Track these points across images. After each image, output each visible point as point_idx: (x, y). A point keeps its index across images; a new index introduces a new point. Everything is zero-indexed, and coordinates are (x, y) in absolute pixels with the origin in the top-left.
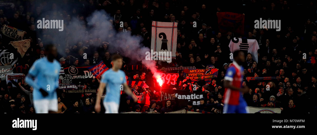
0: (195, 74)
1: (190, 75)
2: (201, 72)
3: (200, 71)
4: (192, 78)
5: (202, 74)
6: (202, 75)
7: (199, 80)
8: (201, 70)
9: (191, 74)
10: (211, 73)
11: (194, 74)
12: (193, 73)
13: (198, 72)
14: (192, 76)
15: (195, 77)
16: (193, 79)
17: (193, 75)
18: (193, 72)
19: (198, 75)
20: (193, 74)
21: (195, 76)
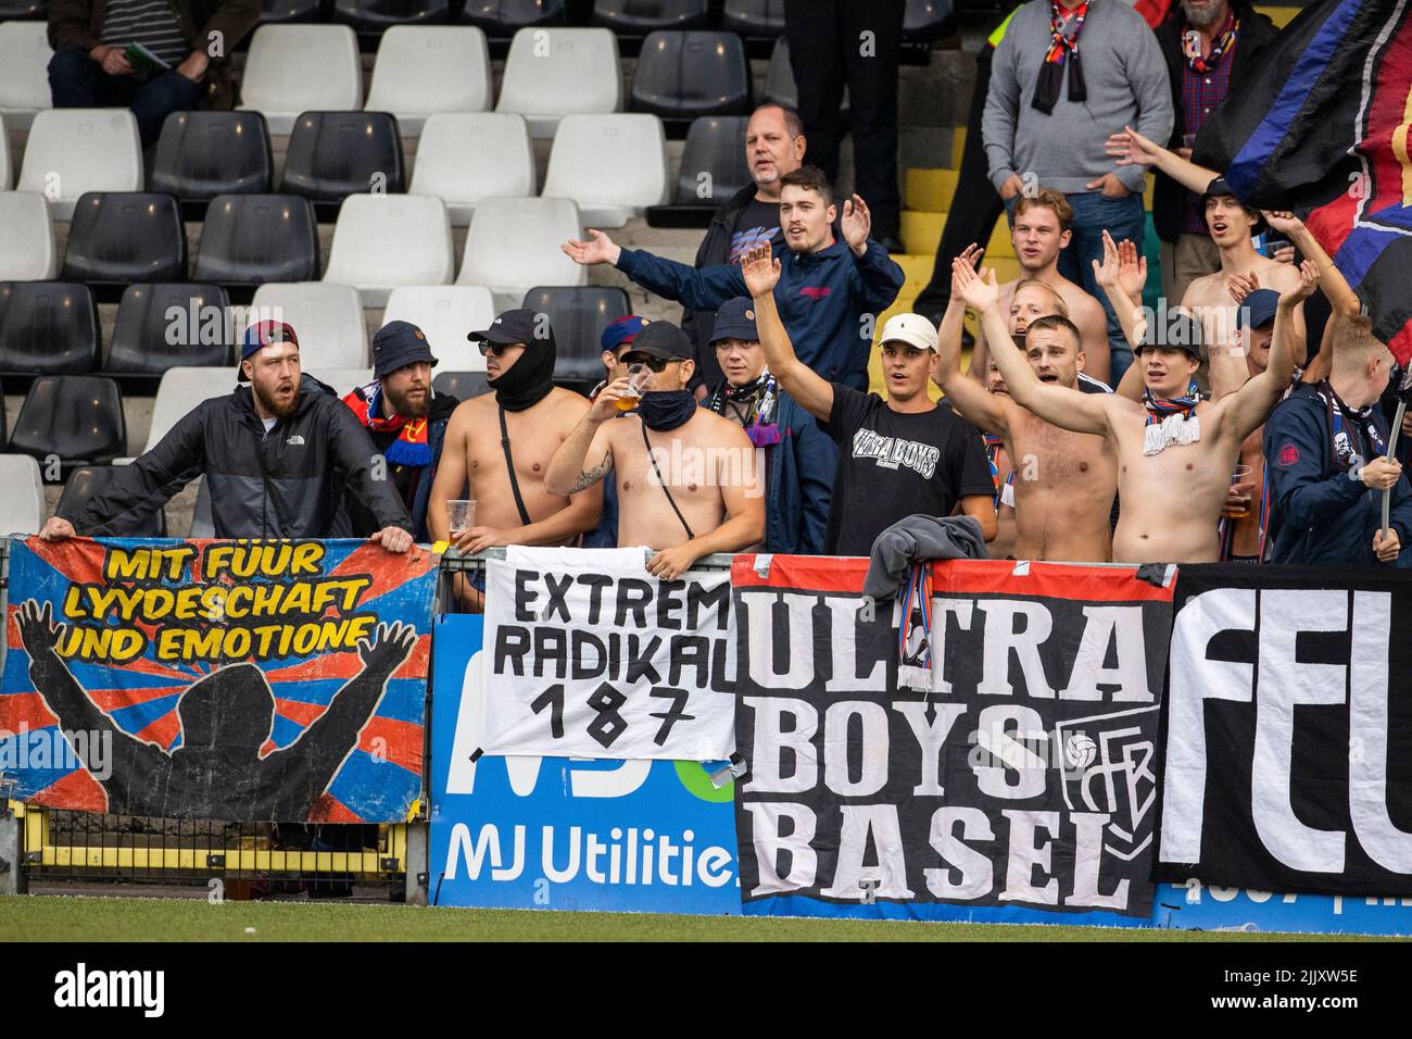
0: (168, 597)
1: (116, 603)
2: (239, 581)
3: (229, 557)
4: (128, 642)
5: (250, 604)
6: (257, 611)
7: (220, 668)
8: (240, 554)
9: (130, 594)
10: (361, 590)
11: (159, 602)
12: (150, 583)
13: (211, 573)
14: (125, 625)
15: (167, 636)
16: (142, 652)
17: (148, 612)
18: (154, 574)
19: (200, 607)
20: (152, 595)
21: (171, 621)
